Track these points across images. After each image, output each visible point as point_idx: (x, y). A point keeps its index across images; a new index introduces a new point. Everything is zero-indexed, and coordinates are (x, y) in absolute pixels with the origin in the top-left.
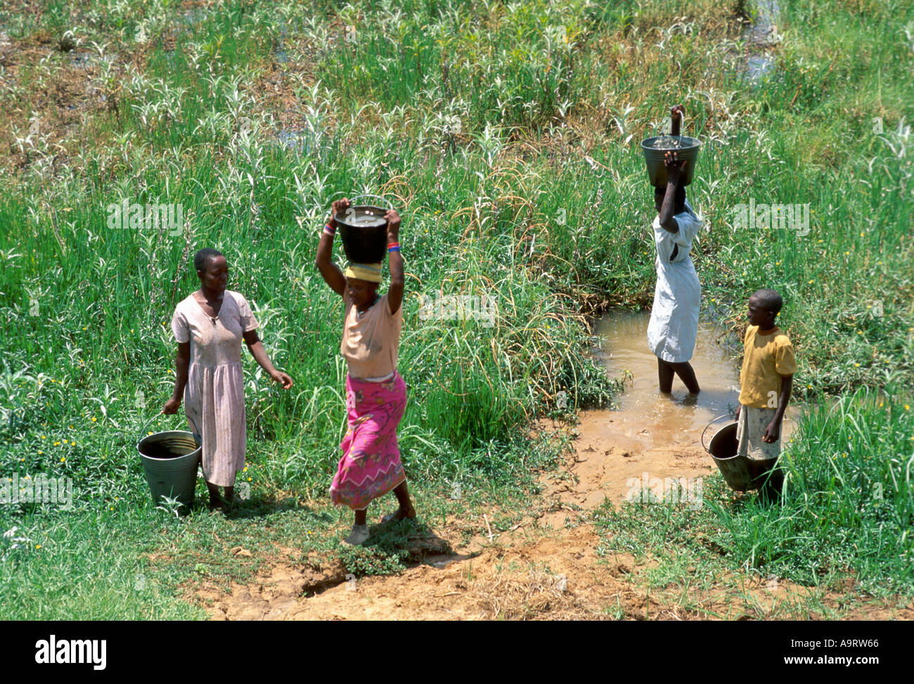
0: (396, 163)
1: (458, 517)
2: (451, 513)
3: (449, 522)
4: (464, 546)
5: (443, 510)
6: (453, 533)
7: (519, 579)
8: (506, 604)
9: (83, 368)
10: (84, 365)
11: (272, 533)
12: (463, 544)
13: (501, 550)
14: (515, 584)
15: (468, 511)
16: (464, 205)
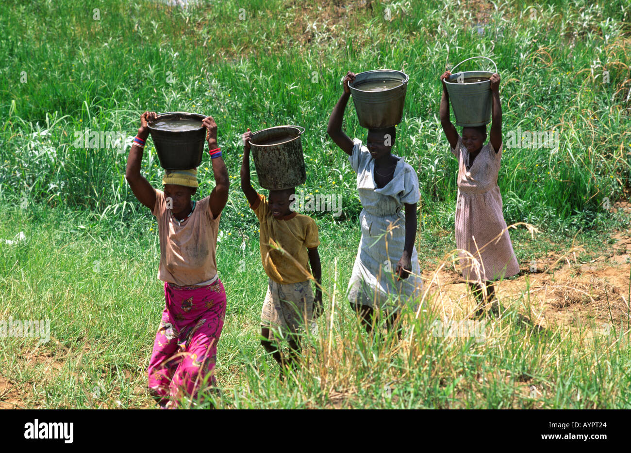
0: (544, 41)
1: (556, 253)
2: (552, 250)
3: (550, 255)
4: (558, 270)
5: (547, 248)
6: (551, 261)
7: (584, 282)
8: (573, 294)
9: (331, 155)
10: (332, 153)
11: (435, 252)
12: (557, 268)
13: (580, 271)
14: (579, 284)
15: (563, 250)
16: (586, 67)
